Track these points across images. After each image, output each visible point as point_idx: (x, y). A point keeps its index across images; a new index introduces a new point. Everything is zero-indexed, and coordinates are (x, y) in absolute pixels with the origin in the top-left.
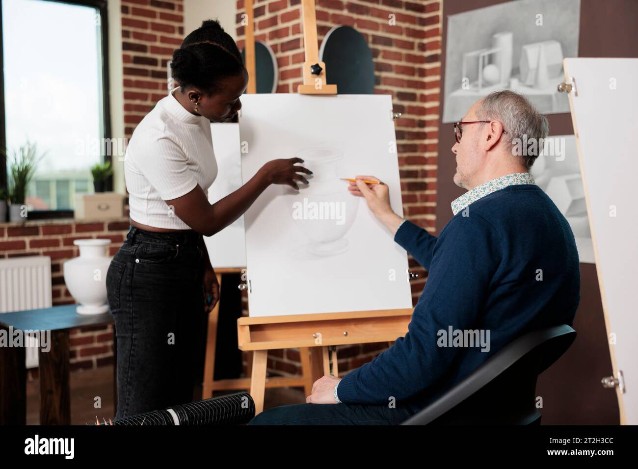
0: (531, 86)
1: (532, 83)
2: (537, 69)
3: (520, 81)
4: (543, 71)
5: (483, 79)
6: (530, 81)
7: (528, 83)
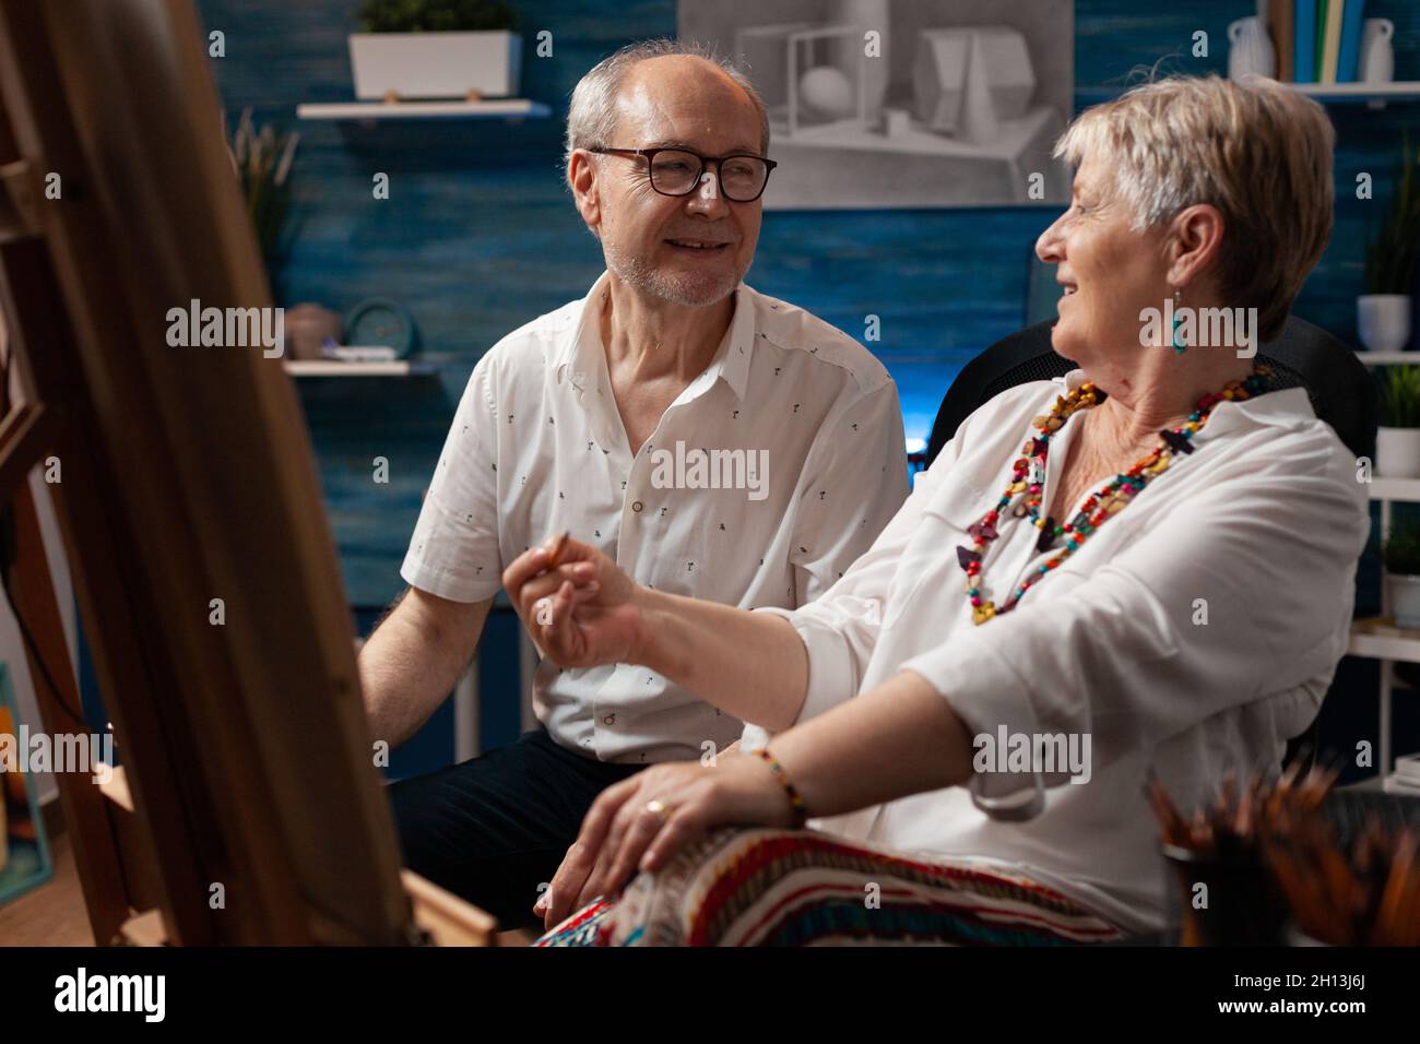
0: (947, 135)
1: (950, 126)
2: (964, 90)
3: (915, 116)
4: (979, 98)
5: (802, 101)
6: (944, 116)
7: (939, 123)
